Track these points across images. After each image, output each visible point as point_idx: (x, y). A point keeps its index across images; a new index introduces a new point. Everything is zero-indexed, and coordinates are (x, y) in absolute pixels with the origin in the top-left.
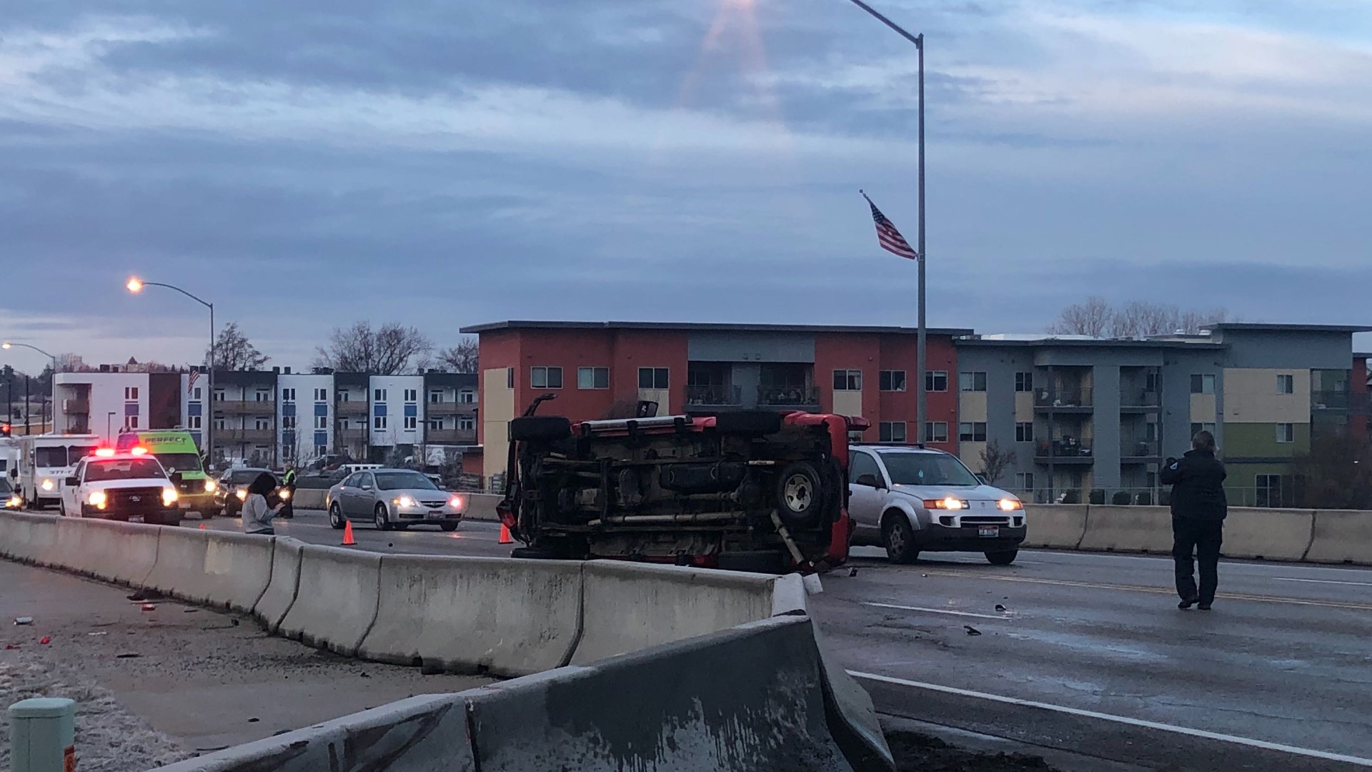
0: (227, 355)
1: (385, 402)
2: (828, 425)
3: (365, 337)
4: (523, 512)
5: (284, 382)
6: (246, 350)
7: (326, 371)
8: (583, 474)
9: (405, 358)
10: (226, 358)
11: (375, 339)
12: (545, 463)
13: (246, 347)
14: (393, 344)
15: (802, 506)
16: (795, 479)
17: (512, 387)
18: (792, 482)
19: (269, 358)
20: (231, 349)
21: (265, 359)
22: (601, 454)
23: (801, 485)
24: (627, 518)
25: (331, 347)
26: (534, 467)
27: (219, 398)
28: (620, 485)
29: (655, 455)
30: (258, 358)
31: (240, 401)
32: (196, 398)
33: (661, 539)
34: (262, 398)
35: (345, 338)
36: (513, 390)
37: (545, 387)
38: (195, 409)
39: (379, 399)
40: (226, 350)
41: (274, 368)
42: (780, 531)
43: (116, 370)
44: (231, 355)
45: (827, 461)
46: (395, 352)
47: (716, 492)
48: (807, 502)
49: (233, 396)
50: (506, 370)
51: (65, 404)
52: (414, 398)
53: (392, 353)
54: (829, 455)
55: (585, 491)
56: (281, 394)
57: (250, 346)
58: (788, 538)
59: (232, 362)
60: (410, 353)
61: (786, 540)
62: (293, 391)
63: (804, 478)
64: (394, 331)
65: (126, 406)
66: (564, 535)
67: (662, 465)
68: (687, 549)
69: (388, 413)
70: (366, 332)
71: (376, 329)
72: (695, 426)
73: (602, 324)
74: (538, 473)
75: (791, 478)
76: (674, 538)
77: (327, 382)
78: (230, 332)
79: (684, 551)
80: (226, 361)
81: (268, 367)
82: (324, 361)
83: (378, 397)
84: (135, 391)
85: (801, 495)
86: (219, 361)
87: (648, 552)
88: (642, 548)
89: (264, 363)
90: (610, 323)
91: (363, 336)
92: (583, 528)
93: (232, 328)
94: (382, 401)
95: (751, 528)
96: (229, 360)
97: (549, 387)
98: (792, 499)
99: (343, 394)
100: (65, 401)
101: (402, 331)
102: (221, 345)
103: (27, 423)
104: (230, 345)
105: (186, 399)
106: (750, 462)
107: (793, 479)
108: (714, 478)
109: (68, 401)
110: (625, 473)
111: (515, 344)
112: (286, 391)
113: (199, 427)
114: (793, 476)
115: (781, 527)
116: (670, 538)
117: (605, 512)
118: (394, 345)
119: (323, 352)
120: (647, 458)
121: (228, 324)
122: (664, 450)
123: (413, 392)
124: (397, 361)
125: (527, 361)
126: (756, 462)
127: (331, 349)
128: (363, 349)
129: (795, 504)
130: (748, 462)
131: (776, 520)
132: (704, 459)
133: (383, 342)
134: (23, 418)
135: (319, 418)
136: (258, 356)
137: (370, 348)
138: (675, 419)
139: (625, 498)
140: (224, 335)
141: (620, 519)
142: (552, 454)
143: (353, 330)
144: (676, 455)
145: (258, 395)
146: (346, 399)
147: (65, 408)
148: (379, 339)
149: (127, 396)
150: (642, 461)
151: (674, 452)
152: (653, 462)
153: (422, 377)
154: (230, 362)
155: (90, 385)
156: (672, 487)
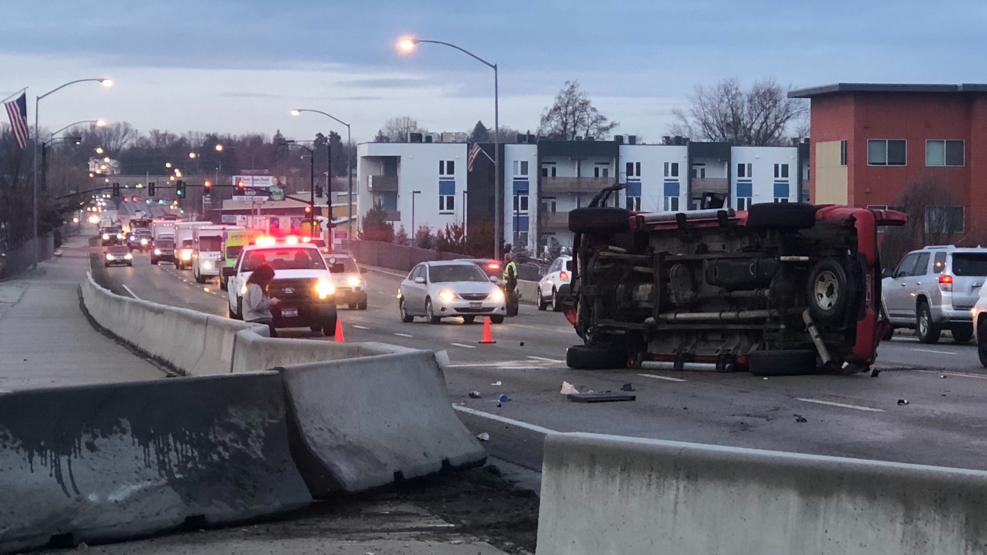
0: (566, 120)
1: (749, 178)
2: (855, 220)
3: (734, 97)
4: (582, 307)
5: (628, 154)
6: (588, 115)
7: (679, 141)
8: (640, 269)
9: (782, 124)
10: (565, 124)
11: (746, 100)
12: (600, 257)
13: (589, 110)
14: (768, 106)
15: (830, 305)
16: (824, 276)
17: (846, 164)
18: (822, 279)
19: (616, 125)
20: (570, 114)
21: (612, 126)
22: (659, 247)
23: (830, 282)
24: (679, 316)
25: (692, 110)
26: (592, 260)
27: (550, 174)
28: (671, 281)
29: (704, 249)
30: (604, 124)
31: (574, 178)
32: (522, 174)
33: (710, 338)
34: (601, 174)
35: (709, 99)
36: (845, 168)
37: (885, 164)
38: (521, 188)
39: (743, 175)
40: (566, 114)
41: (617, 137)
42: (809, 329)
43: (429, 139)
44: (570, 121)
45: (854, 258)
46: (771, 116)
47: (753, 290)
48: (834, 300)
49: (566, 172)
50: (840, 142)
51: (370, 181)
52: (785, 174)
53: (766, 118)
54: (854, 251)
55: (641, 287)
56: (623, 169)
57: (594, 110)
58: (816, 337)
59: (573, 129)
60: (788, 117)
61: (814, 339)
62: (638, 165)
63: (832, 275)
64: (769, 90)
65: (440, 182)
66: (623, 332)
67: (709, 260)
68: (732, 348)
69: (754, 193)
70: (734, 92)
71: (746, 86)
72: (738, 220)
73: (956, 86)
74: (595, 267)
75: (821, 275)
76: (723, 337)
77: (680, 155)
78: (570, 93)
79: (730, 350)
80: (565, 128)
81: (610, 137)
82: (683, 128)
83: (741, 173)
84: (451, 165)
85: (830, 293)
86: (556, 127)
87: (698, 352)
88: (694, 346)
89: (611, 130)
90: (964, 85)
91: (730, 97)
92: (640, 326)
93: (572, 87)
94: (746, 178)
95: (783, 326)
96: (568, 127)
97: (889, 164)
98: (822, 296)
99: (699, 169)
100: (371, 177)
101: (779, 90)
102: (559, 108)
103: (329, 203)
104: (570, 108)
105: (512, 174)
106: (782, 258)
107: (822, 276)
108: (752, 274)
109: (373, 177)
110: (675, 268)
111: (848, 112)
112: (630, 166)
113: (527, 209)
114: (823, 273)
115: (810, 325)
116: (719, 337)
117: (657, 309)
118: (770, 108)
119: (681, 116)
120: (697, 252)
121: (567, 82)
122: (715, 245)
123: (785, 167)
124: (772, 128)
125: (864, 132)
126: (788, 258)
127: (691, 113)
128: (729, 111)
129: (824, 302)
130: (779, 258)
131: (807, 318)
132: (747, 254)
133: (755, 104)
134: (326, 196)
135: (670, 198)
136: (604, 121)
137: (740, 112)
138: (719, 212)
139: (677, 295)
140: (563, 96)
141: (671, 316)
142: (611, 247)
143: (719, 89)
144: (724, 250)
145: (597, 170)
146: (703, 175)
147: (371, 186)
148: (751, 101)
149: (442, 172)
150: (693, 256)
151: (724, 247)
152: (701, 257)
153: (796, 149)
154: (570, 129)
155: (400, 157)
156: (718, 284)
